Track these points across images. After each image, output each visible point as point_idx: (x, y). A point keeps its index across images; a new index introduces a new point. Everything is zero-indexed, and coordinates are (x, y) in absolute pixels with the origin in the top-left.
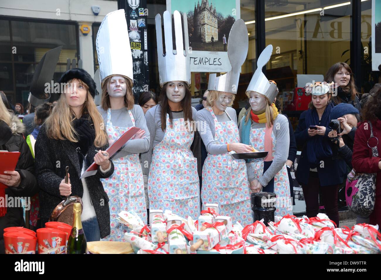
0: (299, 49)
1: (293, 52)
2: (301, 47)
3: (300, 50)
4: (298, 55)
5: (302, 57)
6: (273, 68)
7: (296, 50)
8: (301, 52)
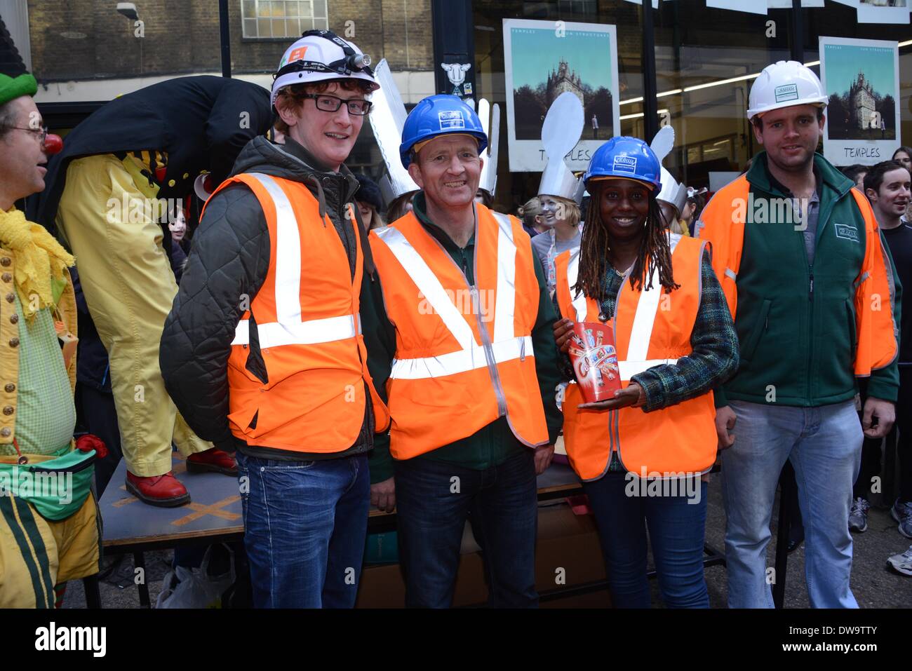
0: (740, 131)
1: (732, 136)
2: (744, 130)
3: (742, 133)
4: (739, 140)
5: (745, 144)
6: (705, 160)
7: (736, 134)
8: (743, 136)
